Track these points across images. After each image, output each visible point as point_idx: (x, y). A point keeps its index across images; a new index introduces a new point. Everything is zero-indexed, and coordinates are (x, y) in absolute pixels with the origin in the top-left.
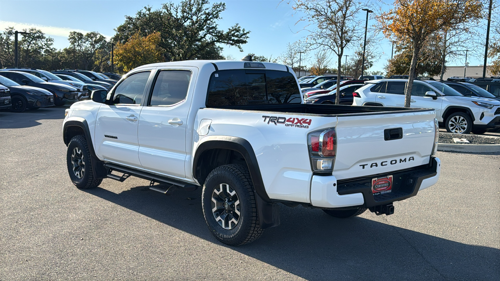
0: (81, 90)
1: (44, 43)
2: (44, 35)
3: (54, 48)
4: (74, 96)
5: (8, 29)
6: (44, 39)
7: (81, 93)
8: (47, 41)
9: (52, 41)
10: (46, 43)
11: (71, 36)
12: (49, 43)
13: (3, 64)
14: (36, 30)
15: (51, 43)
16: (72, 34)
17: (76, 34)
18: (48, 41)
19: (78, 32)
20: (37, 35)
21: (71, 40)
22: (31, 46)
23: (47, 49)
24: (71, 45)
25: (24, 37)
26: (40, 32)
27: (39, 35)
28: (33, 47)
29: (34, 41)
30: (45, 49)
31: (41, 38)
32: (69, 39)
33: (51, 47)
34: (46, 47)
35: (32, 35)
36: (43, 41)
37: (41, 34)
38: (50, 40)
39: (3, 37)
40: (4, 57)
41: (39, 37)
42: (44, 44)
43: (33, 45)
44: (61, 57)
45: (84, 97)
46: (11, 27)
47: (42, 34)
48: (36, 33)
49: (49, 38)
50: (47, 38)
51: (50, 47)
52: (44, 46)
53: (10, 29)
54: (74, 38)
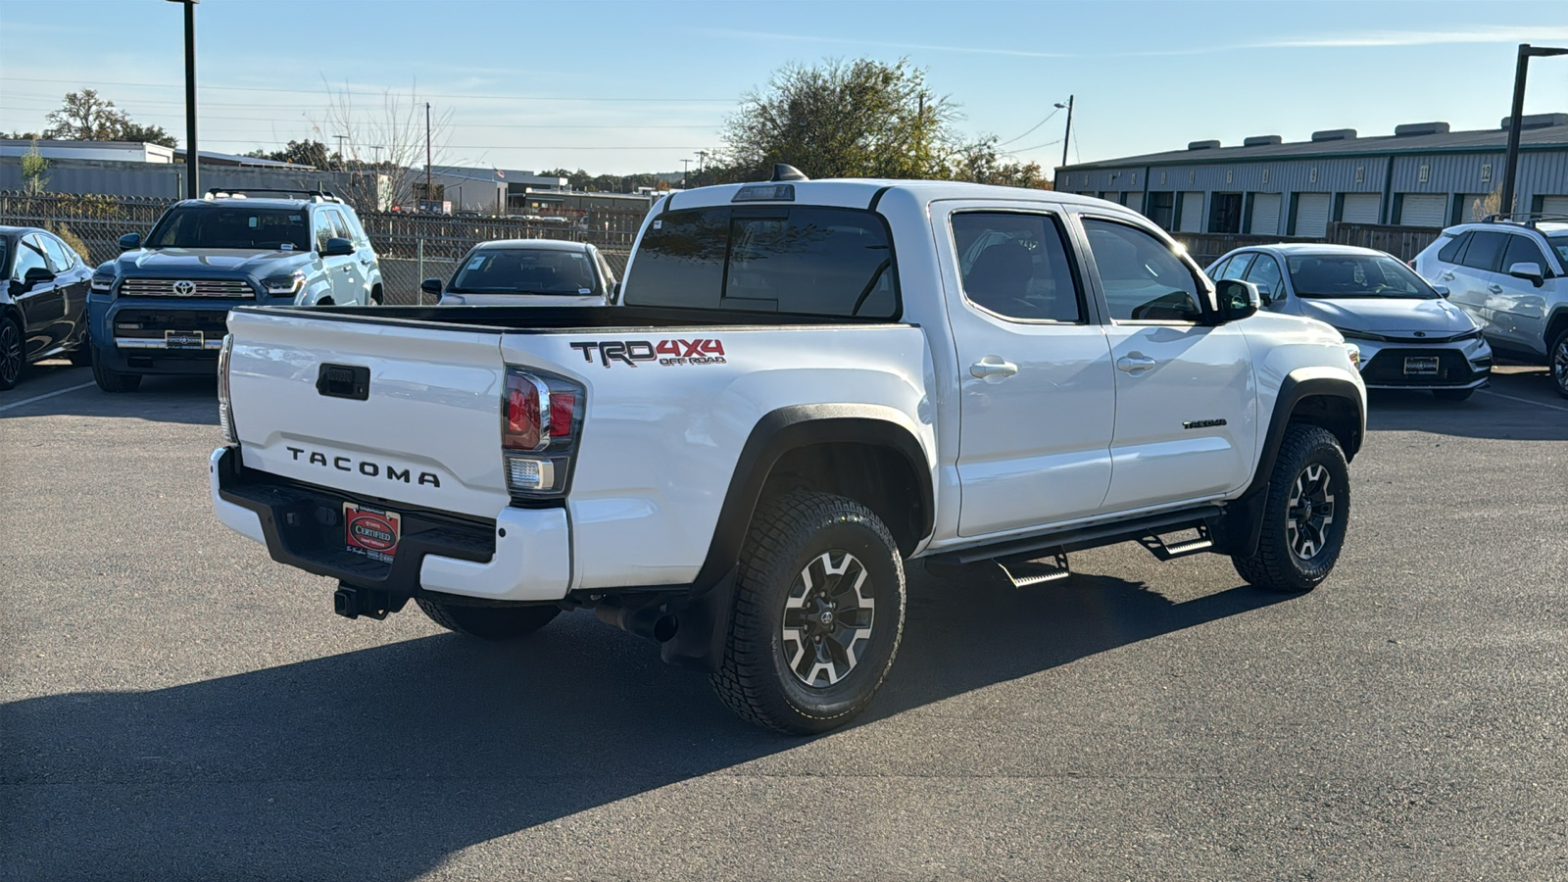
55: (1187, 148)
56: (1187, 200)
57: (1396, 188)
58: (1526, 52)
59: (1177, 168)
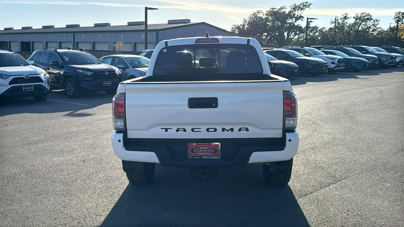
0: (336, 63)
1: (371, 23)
2: (372, 17)
3: (380, 27)
4: (322, 67)
5: (344, 15)
6: (372, 20)
7: (336, 65)
8: (374, 22)
9: (378, 21)
10: (373, 23)
11: (396, 16)
12: (376, 23)
13: (338, 43)
14: (366, 14)
15: (378, 23)
16: (397, 14)
17: (400, 14)
18: (376, 22)
19: (402, 12)
20: (367, 17)
21: (395, 19)
22: (362, 27)
23: (374, 29)
24: (395, 24)
25: (356, 20)
26: (369, 15)
27: (368, 17)
28: (363, 28)
29: (364, 23)
30: (372, 29)
31: (369, 20)
32: (394, 19)
33: (378, 26)
34: (373, 27)
35: (362, 18)
36: (371, 22)
37: (369, 17)
38: (377, 21)
39: (339, 22)
40: (339, 37)
41: (368, 19)
42: (372, 25)
43: (363, 26)
44: (386, 35)
45: (338, 68)
46: (346, 13)
47: (371, 16)
48: (365, 16)
49: (376, 19)
50: (374, 19)
51: (376, 26)
52: (372, 26)
53: (345, 15)
54: (398, 17)
55: (4, 30)
56: (12, 44)
57: (76, 41)
58: (147, 9)
59: (7, 35)
